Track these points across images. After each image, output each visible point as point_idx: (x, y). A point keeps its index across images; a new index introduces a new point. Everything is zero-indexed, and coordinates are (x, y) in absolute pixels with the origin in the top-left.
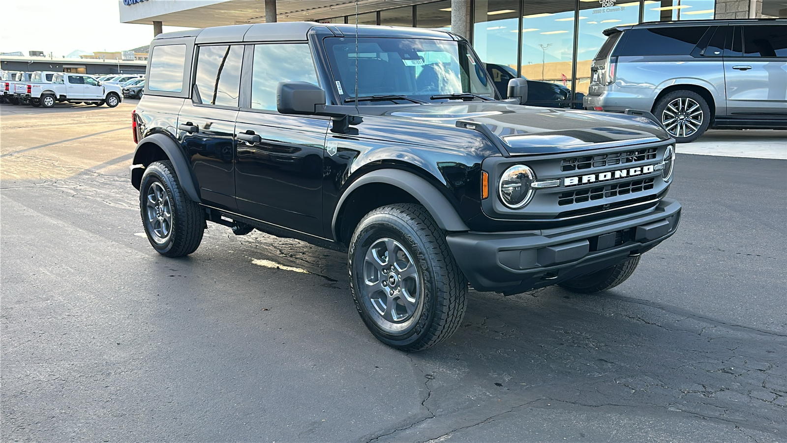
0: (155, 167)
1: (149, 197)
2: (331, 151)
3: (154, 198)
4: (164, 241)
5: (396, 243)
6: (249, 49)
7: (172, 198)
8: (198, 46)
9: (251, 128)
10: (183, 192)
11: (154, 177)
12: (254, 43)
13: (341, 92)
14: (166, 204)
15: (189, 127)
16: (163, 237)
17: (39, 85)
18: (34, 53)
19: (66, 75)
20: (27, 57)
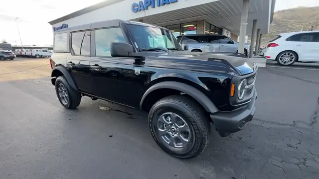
0: (60, 78)
1: (59, 88)
2: (137, 73)
3: (61, 89)
4: (66, 104)
5: (177, 115)
6: (93, 32)
7: (67, 89)
8: (72, 33)
9: (96, 63)
10: (71, 87)
11: (60, 82)
12: (95, 29)
13: (137, 47)
14: (65, 91)
15: (71, 64)
16: (66, 102)
17: (34, 53)
18: (34, 45)
19: (42, 50)
20: (32, 46)
